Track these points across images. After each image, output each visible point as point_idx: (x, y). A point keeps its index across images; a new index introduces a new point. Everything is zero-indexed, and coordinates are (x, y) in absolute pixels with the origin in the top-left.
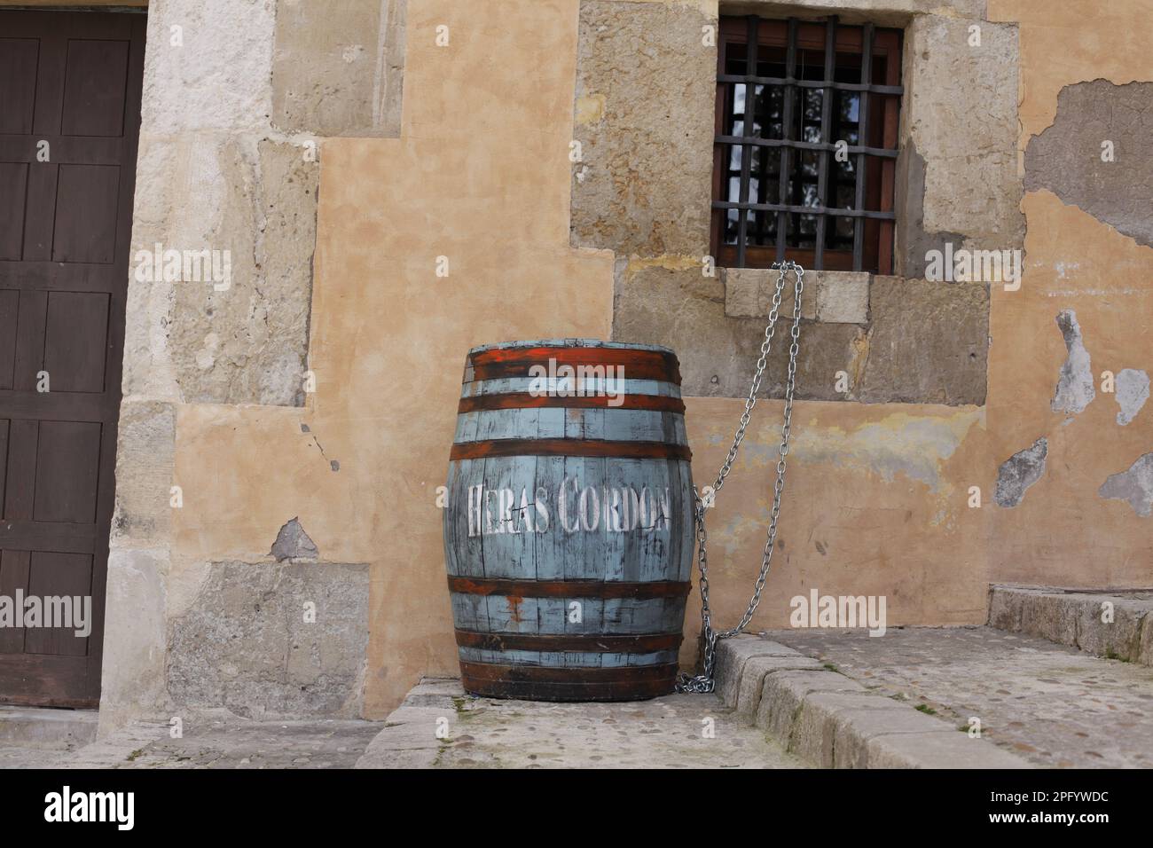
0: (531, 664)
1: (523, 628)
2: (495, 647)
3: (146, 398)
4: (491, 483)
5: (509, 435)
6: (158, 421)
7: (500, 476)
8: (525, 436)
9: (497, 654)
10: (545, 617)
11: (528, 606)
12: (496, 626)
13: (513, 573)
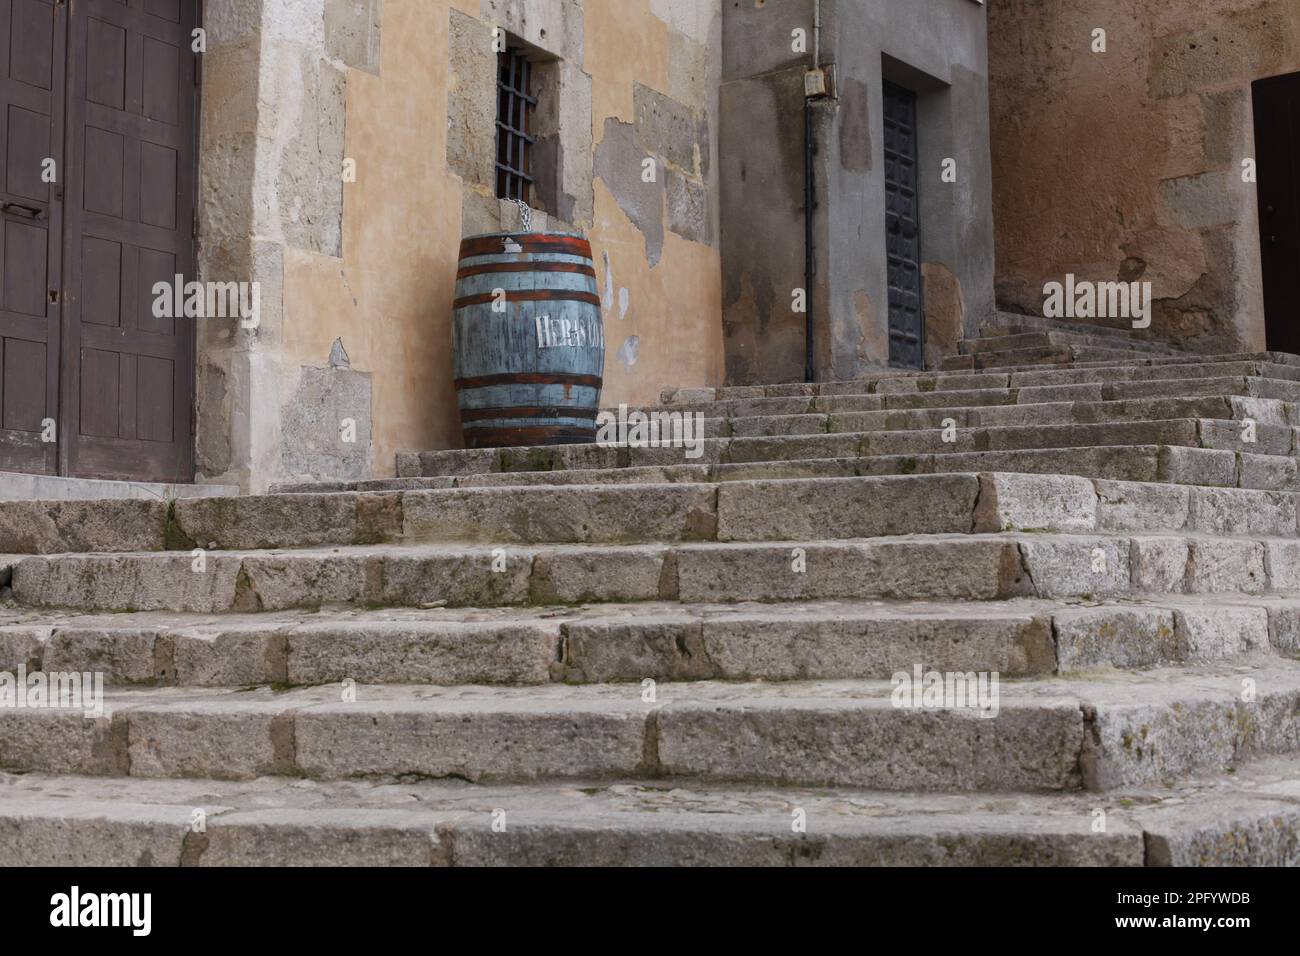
0: (572, 425)
1: (571, 404)
2: (553, 415)
3: (267, 239)
4: (554, 315)
5: (561, 287)
6: (273, 257)
7: (560, 312)
8: (569, 289)
9: (553, 420)
10: (581, 397)
11: (575, 390)
12: (554, 403)
13: (568, 370)
